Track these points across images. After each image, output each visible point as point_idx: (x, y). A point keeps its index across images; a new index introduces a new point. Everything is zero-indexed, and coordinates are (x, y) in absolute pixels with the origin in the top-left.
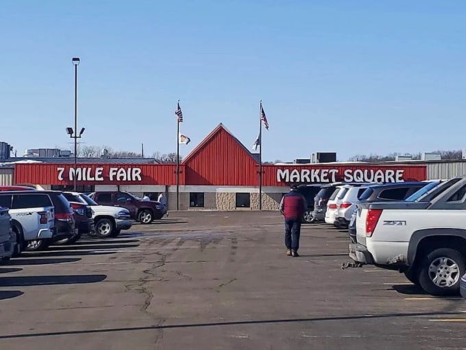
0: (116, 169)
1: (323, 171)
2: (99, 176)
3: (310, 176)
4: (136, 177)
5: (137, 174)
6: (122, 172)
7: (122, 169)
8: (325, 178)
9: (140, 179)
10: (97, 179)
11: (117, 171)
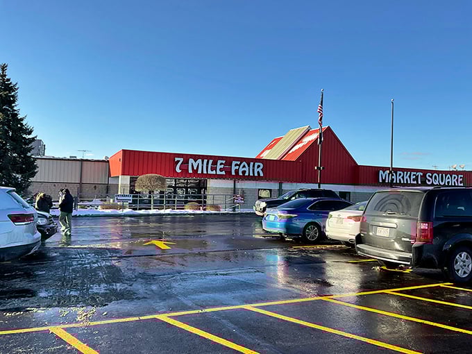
0: (239, 163)
1: (413, 173)
2: (221, 170)
3: (403, 177)
4: (258, 172)
5: (259, 169)
6: (244, 166)
7: (244, 163)
8: (414, 180)
9: (262, 175)
10: (219, 173)
11: (239, 165)
